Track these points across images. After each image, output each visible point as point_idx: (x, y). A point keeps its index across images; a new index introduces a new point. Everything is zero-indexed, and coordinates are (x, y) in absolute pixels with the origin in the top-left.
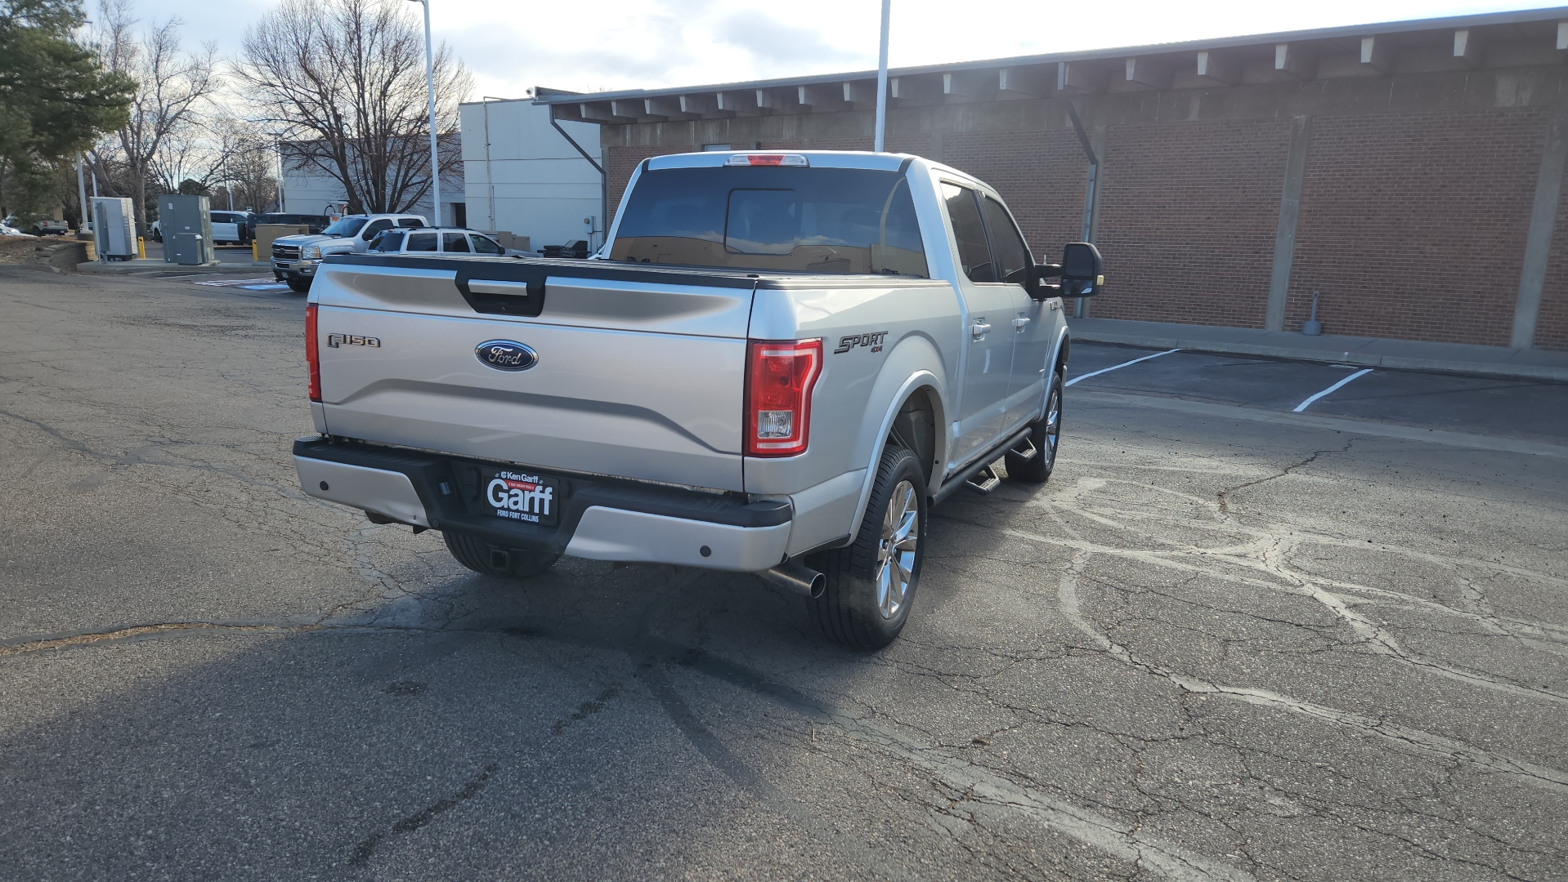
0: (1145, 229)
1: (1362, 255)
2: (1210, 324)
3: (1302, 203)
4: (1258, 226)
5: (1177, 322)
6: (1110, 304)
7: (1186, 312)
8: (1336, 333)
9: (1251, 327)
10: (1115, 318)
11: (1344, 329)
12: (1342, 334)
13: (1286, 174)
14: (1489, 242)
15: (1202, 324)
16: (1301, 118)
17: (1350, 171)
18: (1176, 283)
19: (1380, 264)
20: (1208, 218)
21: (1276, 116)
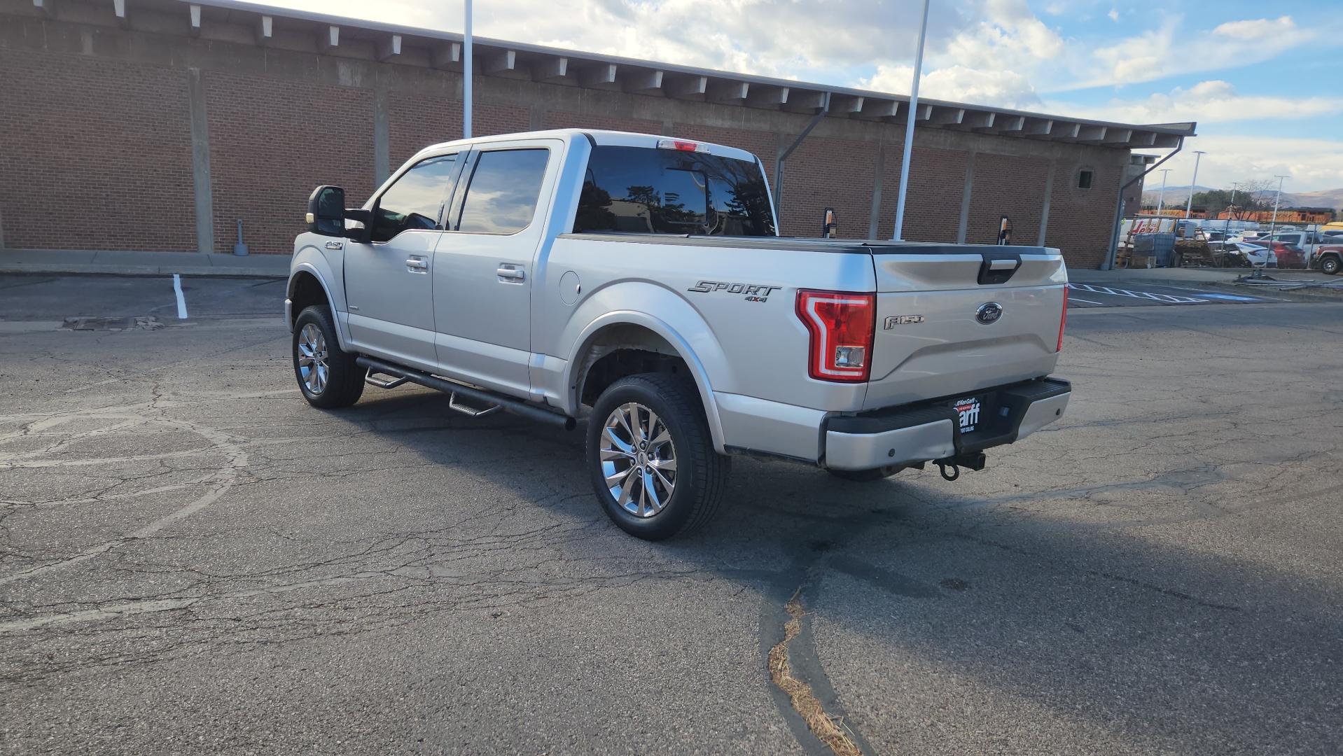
0: (55, 157)
1: (267, 190)
2: (146, 250)
3: (211, 144)
4: (174, 161)
5: (110, 250)
6: (28, 233)
7: (118, 239)
8: (259, 253)
9: (185, 251)
10: (38, 247)
11: (265, 250)
12: (263, 253)
13: (192, 117)
14: (353, 183)
15: (137, 250)
16: (196, 70)
17: (245, 121)
18: (101, 212)
19: (282, 198)
20: (123, 151)
21: (172, 64)
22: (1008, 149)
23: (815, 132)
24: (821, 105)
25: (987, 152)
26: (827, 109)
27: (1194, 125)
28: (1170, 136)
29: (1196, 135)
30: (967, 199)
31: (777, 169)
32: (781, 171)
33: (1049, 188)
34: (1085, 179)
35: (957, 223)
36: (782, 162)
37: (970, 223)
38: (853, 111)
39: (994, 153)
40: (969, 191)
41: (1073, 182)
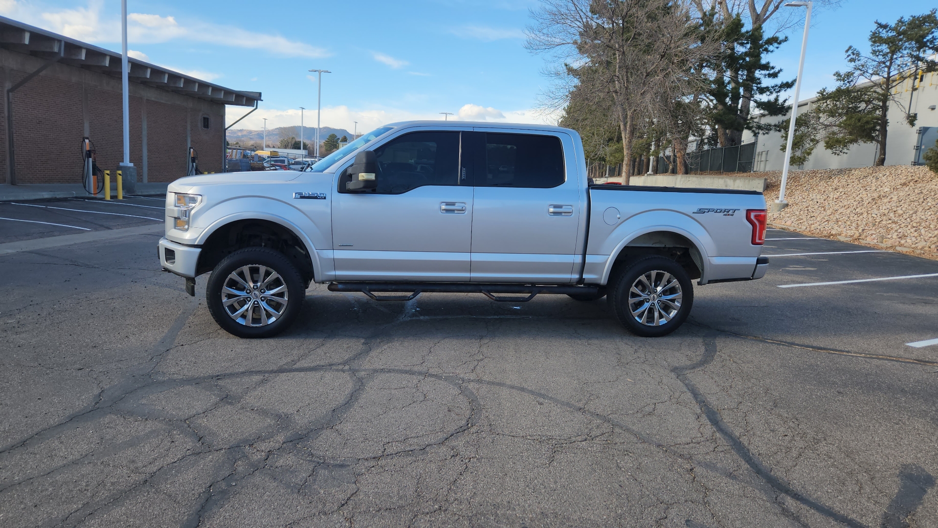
22: (164, 98)
23: (43, 73)
24: (56, 50)
25: (153, 99)
26: (62, 55)
27: (260, 94)
28: (249, 99)
29: (262, 100)
30: (145, 133)
31: (6, 99)
32: (10, 101)
33: (189, 128)
34: (206, 123)
35: (141, 150)
36: (10, 94)
37: (149, 151)
38: (77, 58)
39: (156, 100)
40: (146, 127)
41: (200, 124)
